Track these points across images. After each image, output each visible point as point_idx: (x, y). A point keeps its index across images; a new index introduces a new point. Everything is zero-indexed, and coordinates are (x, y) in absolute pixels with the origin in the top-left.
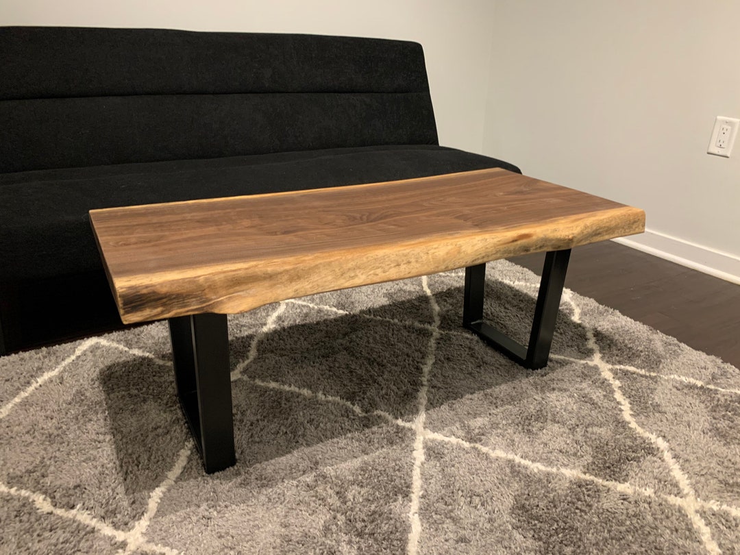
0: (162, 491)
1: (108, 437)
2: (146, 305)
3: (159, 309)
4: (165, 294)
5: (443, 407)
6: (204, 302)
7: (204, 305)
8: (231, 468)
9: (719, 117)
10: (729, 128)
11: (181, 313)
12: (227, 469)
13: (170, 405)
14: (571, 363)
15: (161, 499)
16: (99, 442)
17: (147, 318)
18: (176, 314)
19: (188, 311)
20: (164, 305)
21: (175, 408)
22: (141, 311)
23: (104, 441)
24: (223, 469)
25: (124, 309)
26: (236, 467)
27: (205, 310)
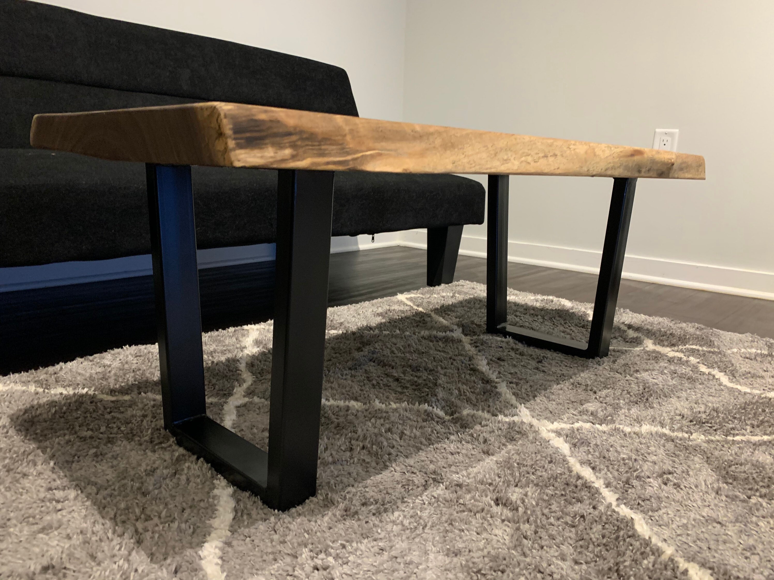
0: (216, 547)
1: (72, 494)
2: (267, 141)
3: (287, 152)
4: (295, 128)
5: (538, 399)
6: (348, 153)
7: (349, 158)
8: (314, 499)
9: (657, 130)
10: (670, 139)
11: (318, 164)
12: (307, 501)
13: (157, 441)
14: (631, 351)
15: (221, 558)
16: (58, 501)
17: (272, 163)
18: (313, 164)
19: (328, 163)
20: (293, 146)
21: (168, 444)
22: (261, 148)
23: (66, 499)
24: (301, 502)
25: (235, 139)
26: (320, 497)
27: (351, 165)
